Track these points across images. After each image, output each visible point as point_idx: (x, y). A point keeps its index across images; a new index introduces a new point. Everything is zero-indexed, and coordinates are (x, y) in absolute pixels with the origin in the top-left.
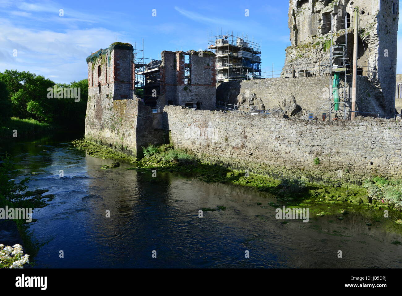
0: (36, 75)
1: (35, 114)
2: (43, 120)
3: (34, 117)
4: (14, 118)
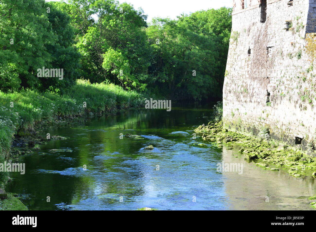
4: (81, 82)
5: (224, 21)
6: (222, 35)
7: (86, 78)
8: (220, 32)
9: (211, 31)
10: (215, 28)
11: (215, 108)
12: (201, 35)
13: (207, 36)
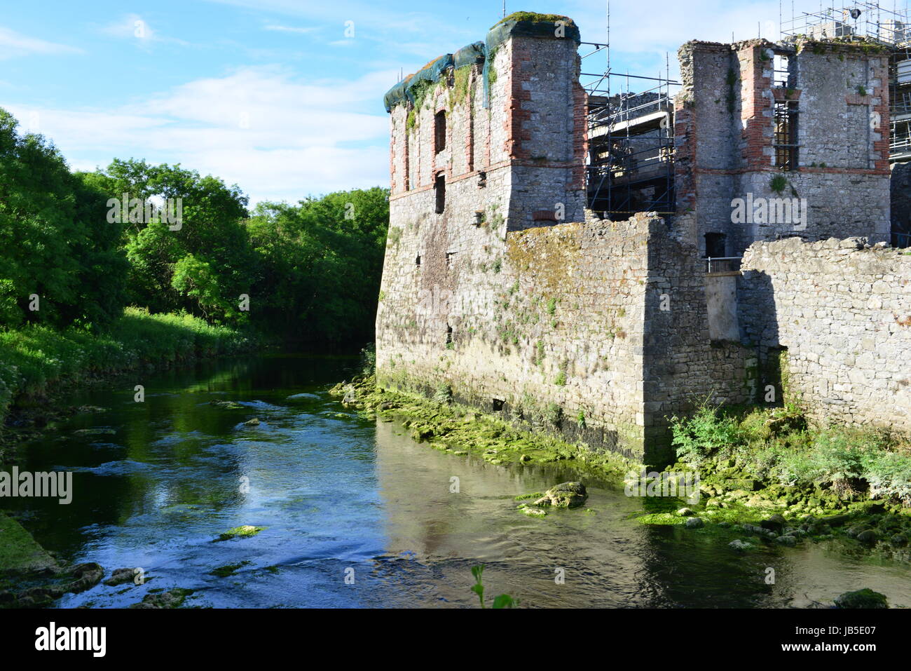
0: (198, 175)
1: (195, 300)
2: (220, 317)
3: (191, 306)
4: (133, 311)
5: (376, 210)
6: (374, 233)
7: (140, 304)
8: (371, 228)
9: (356, 226)
10: (364, 221)
11: (364, 353)
12: (340, 232)
13: (348, 235)
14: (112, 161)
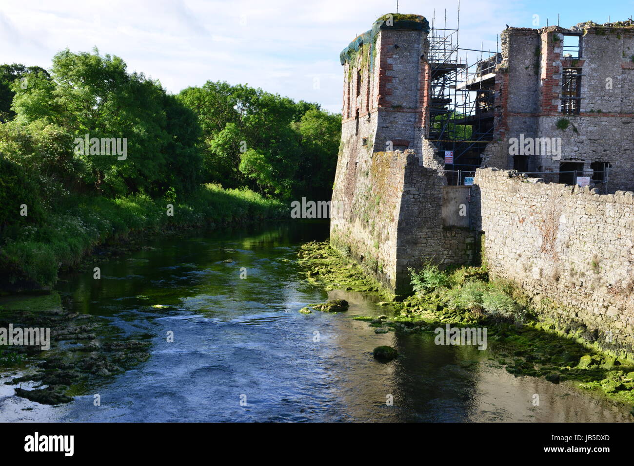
0: (262, 91)
1: (255, 180)
2: (271, 193)
3: (253, 185)
4: (214, 187)
14: (206, 83)
